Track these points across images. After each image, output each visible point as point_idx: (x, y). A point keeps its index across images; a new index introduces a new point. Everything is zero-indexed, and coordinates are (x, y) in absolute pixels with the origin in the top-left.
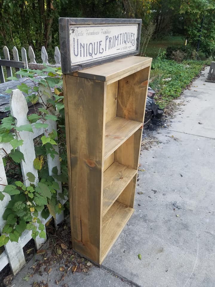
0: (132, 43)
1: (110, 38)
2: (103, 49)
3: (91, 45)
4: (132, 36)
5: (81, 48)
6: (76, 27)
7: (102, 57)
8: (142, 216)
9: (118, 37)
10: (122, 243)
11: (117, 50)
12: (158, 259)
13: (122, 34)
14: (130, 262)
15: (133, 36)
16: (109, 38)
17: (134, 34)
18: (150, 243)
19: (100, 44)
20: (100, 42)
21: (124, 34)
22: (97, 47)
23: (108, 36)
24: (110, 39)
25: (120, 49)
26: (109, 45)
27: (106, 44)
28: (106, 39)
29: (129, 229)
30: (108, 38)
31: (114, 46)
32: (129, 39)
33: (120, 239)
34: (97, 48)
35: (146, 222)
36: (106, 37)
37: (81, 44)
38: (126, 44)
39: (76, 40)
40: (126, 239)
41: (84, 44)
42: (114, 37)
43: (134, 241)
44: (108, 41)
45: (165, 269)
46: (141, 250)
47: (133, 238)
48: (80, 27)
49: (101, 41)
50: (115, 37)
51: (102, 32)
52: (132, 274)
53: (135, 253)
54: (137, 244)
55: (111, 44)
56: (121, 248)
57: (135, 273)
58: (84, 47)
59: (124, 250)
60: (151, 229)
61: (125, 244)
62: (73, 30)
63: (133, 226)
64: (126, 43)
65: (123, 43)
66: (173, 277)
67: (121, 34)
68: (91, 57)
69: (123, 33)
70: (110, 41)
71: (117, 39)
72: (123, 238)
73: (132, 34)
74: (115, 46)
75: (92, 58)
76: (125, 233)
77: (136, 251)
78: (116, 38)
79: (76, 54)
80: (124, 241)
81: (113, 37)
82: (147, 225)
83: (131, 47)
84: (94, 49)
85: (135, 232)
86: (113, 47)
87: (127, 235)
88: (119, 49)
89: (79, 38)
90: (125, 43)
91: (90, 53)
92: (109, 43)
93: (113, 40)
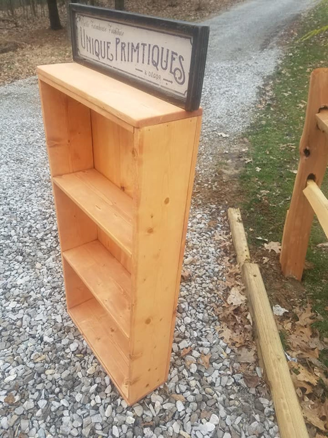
0: (174, 74)
1: (122, 43)
2: (112, 55)
3: (97, 42)
4: (173, 59)
5: (87, 41)
6: (82, 15)
7: (111, 66)
9: (138, 47)
11: (136, 69)
13: (148, 45)
15: (177, 60)
16: (120, 43)
17: (181, 57)
19: (108, 47)
20: (107, 43)
21: (152, 47)
22: (105, 48)
23: (119, 39)
24: (123, 45)
25: (144, 71)
26: (122, 54)
27: (116, 51)
28: (117, 43)
30: (118, 43)
31: (130, 59)
32: (167, 62)
34: (105, 50)
36: (117, 39)
37: (87, 37)
38: (158, 70)
39: (82, 30)
41: (90, 38)
42: (130, 45)
44: (119, 45)
48: (86, 16)
49: (110, 43)
50: (133, 46)
51: (110, 30)
55: (124, 54)
58: (90, 41)
62: (80, 18)
64: (158, 67)
65: (149, 64)
67: (144, 45)
68: (97, 57)
69: (150, 45)
70: (123, 48)
71: (135, 51)
73: (174, 56)
74: (132, 61)
75: (98, 60)
78: (135, 48)
79: (83, 45)
83: (172, 82)
84: (101, 50)
86: (128, 61)
88: (142, 71)
89: (85, 28)
90: (156, 65)
91: (96, 52)
92: (122, 51)
93: (129, 49)
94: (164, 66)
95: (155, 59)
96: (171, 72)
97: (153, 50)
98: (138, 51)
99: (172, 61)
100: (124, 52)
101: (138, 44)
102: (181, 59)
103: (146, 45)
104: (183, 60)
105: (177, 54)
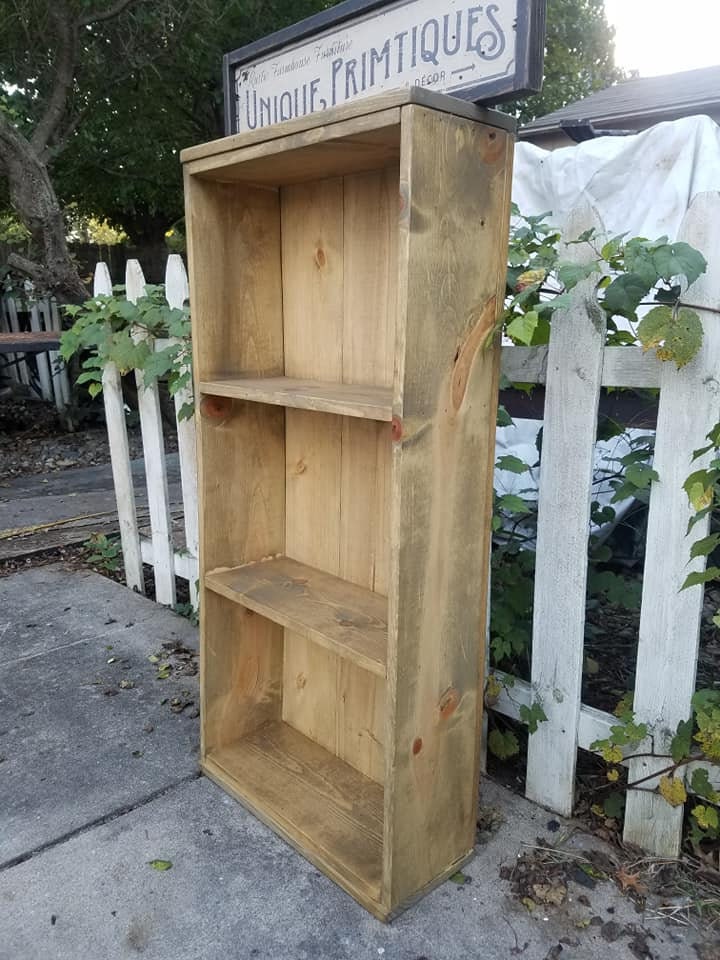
0: (478, 47)
1: (348, 64)
2: (322, 101)
3: (287, 97)
4: (472, 21)
5: (262, 110)
6: (251, 66)
8: (343, 947)
9: (386, 49)
10: (243, 835)
12: (114, 913)
13: (410, 32)
14: (162, 837)
15: (482, 17)
16: (344, 66)
17: (491, 8)
18: (191, 917)
19: (314, 90)
20: (312, 84)
21: (419, 30)
22: (305, 98)
23: (340, 60)
24: (351, 65)
26: (347, 84)
27: (334, 86)
28: (335, 71)
29: (294, 872)
30: (339, 67)
31: (368, 83)
32: (457, 36)
33: (265, 835)
34: (305, 102)
35: (302, 945)
37: (261, 100)
38: (436, 63)
39: (251, 94)
40: (256, 850)
41: (269, 100)
42: (368, 56)
43: (233, 870)
45: (63, 918)
46: (183, 879)
47: (247, 874)
48: (259, 63)
49: (318, 80)
50: (374, 52)
51: (318, 56)
52: (125, 828)
53: (184, 858)
54: (214, 875)
55: (354, 81)
56: (228, 830)
57: (121, 836)
58: (268, 107)
59: (217, 833)
60: (254, 951)
61: (233, 842)
62: (246, 75)
63: (304, 892)
64: (437, 58)
65: (414, 64)
66: (21, 929)
67: (400, 37)
69: (415, 29)
70: (349, 72)
71: (379, 60)
72: (264, 845)
73: (476, 15)
74: (372, 83)
76: (280, 854)
77: (188, 863)
79: (252, 124)
80: (250, 844)
81: (364, 56)
82: (282, 947)
83: (472, 67)
85: (270, 889)
86: (364, 88)
87: (272, 858)
89: (258, 87)
90: (430, 57)
91: (283, 118)
92: (347, 78)
93: (364, 64)
94: (451, 47)
95: (429, 47)
96: (469, 48)
97: (423, 33)
98: (387, 56)
99: (470, 26)
100: (353, 76)
101: (388, 42)
102: (493, 10)
103: (406, 33)
104: (497, 9)
105: (480, 9)
